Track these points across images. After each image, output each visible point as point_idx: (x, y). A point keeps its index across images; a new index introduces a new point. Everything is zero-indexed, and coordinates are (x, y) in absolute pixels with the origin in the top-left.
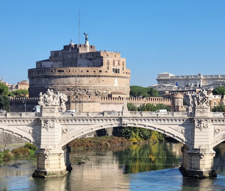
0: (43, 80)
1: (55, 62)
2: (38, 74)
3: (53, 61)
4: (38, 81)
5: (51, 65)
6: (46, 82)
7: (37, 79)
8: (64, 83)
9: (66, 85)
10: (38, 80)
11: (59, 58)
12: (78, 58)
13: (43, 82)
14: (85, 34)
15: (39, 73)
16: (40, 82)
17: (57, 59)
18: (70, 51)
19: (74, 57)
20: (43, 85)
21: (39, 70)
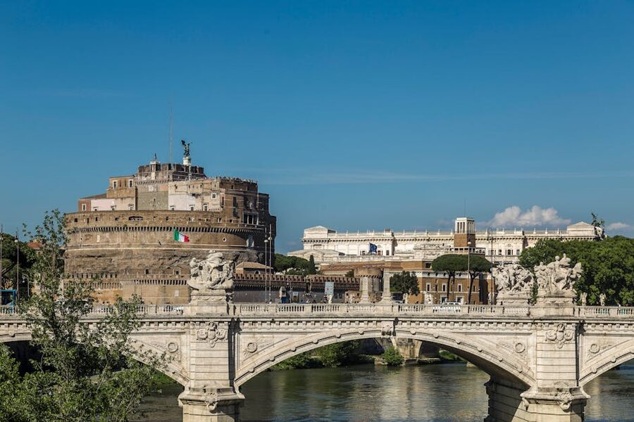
0: (99, 236)
1: (119, 200)
2: (86, 224)
3: (116, 198)
4: (86, 239)
5: (112, 207)
6: (105, 240)
7: (84, 234)
8: (144, 242)
9: (148, 248)
10: (86, 236)
11: (128, 192)
12: (169, 193)
13: (98, 241)
14: (183, 142)
15: (88, 222)
16: (91, 240)
17: (123, 193)
18: (153, 178)
19: (161, 189)
20: (97, 246)
21: (89, 215)
